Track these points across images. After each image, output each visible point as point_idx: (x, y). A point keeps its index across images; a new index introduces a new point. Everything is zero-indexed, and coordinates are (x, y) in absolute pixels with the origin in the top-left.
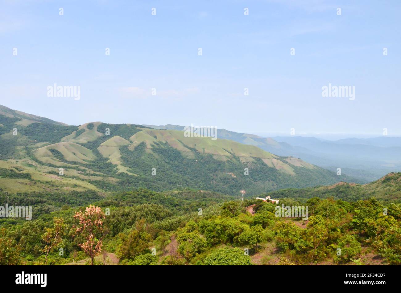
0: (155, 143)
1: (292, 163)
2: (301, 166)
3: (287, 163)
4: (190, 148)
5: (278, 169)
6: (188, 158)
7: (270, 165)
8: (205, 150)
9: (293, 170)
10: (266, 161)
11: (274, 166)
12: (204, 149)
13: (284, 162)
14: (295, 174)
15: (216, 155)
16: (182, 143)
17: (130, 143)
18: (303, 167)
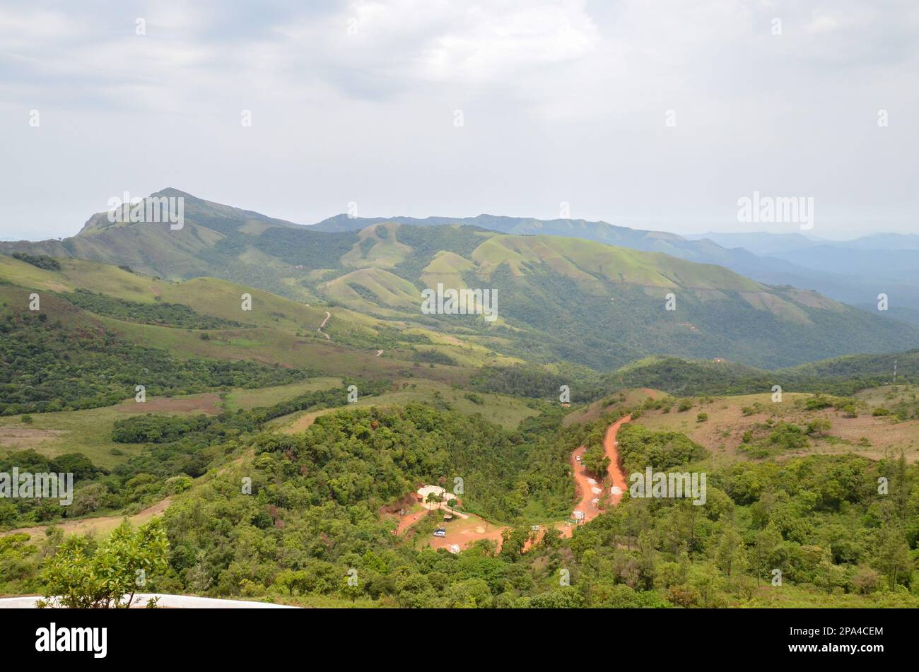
0: (526, 265)
1: (800, 301)
2: (819, 306)
3: (790, 300)
4: (594, 275)
5: (775, 313)
6: (594, 294)
7: (758, 306)
8: (625, 276)
9: (807, 314)
10: (748, 298)
11: (767, 308)
12: (620, 275)
13: (785, 298)
14: (813, 323)
15: (648, 287)
16: (574, 263)
17: (476, 267)
18: (823, 307)
